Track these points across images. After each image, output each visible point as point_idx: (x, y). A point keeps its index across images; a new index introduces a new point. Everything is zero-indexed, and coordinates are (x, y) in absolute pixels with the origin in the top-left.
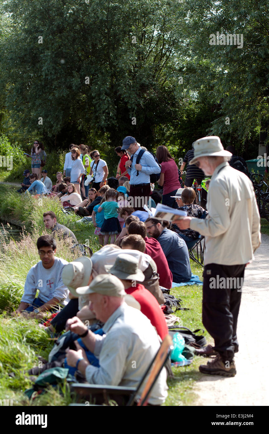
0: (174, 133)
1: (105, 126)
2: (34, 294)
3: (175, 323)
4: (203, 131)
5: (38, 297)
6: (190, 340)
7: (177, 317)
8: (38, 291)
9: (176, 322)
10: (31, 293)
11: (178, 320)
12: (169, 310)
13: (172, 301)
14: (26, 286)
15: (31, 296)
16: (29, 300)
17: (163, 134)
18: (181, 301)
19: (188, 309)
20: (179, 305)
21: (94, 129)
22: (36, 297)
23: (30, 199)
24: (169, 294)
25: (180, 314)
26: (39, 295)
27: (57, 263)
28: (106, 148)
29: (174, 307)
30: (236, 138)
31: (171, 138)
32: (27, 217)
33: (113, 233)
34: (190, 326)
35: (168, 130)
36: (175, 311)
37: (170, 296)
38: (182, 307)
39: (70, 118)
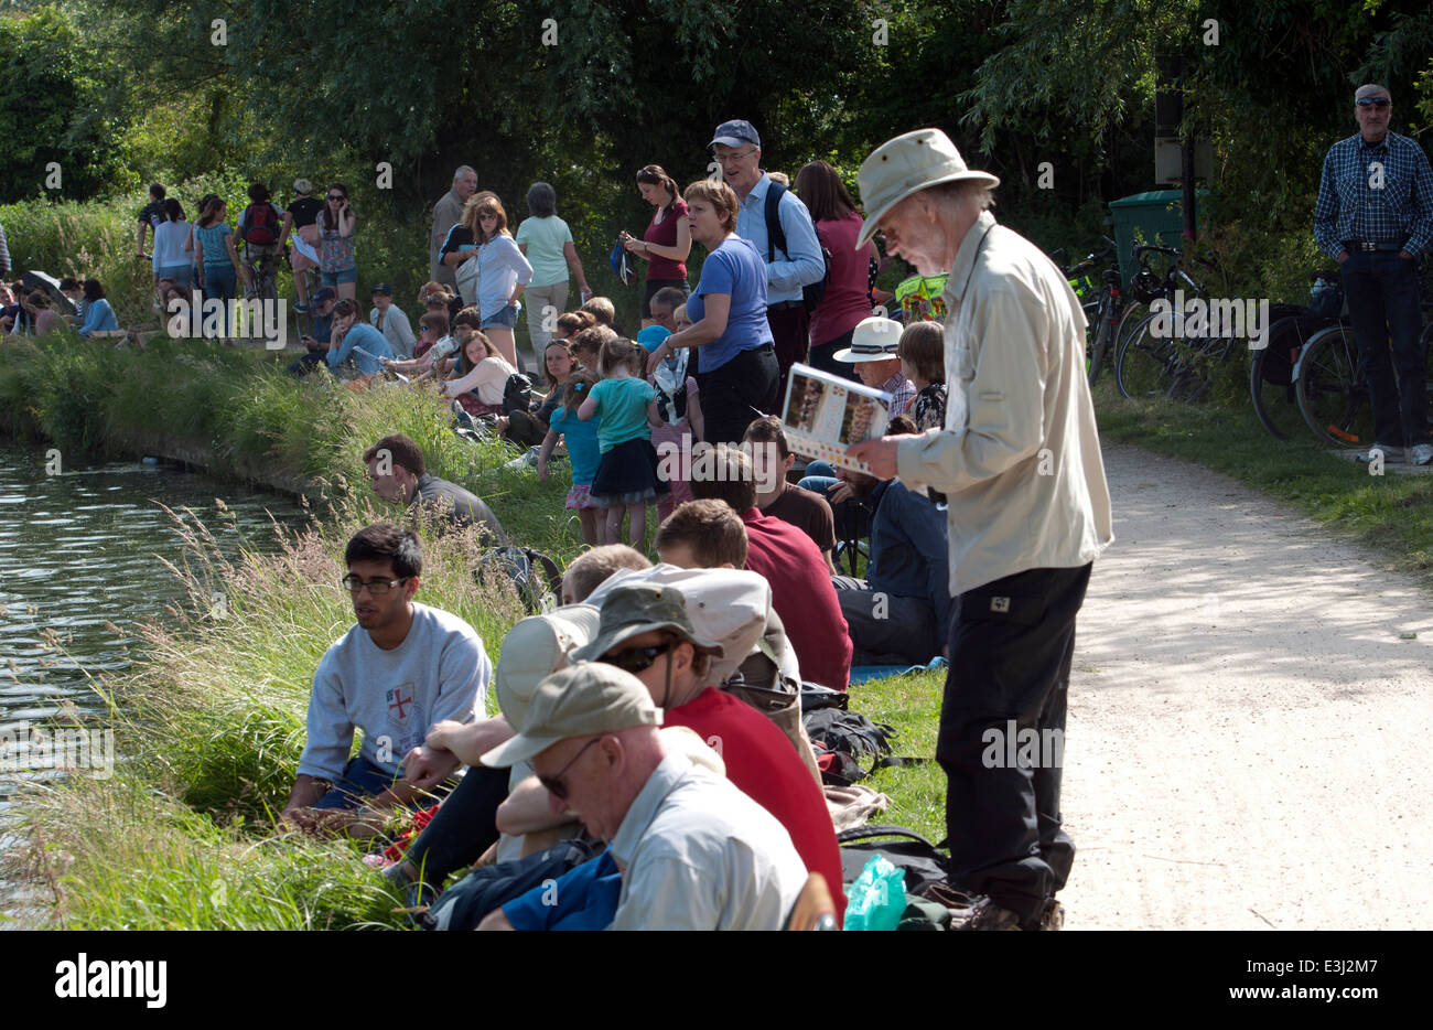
0: (847, 117)
1: (595, 110)
2: (344, 743)
3: (871, 816)
4: (949, 105)
5: (360, 754)
6: (926, 876)
7: (879, 792)
8: (358, 731)
9: (873, 814)
10: (334, 742)
11: (882, 805)
12: (849, 768)
13: (860, 736)
14: (311, 715)
15: (333, 753)
16: (327, 765)
17: (809, 128)
18: (891, 734)
19: (919, 761)
20: (886, 746)
21: (555, 125)
22: (354, 752)
23: (333, 395)
24: (845, 708)
25: (891, 783)
26: (364, 747)
27: (423, 624)
28: (607, 191)
29: (866, 758)
30: (1070, 122)
31: (839, 139)
32: (325, 461)
33: (638, 496)
34: (928, 823)
35: (826, 110)
36: (871, 772)
37: (848, 716)
38: (895, 755)
39: (465, 91)
